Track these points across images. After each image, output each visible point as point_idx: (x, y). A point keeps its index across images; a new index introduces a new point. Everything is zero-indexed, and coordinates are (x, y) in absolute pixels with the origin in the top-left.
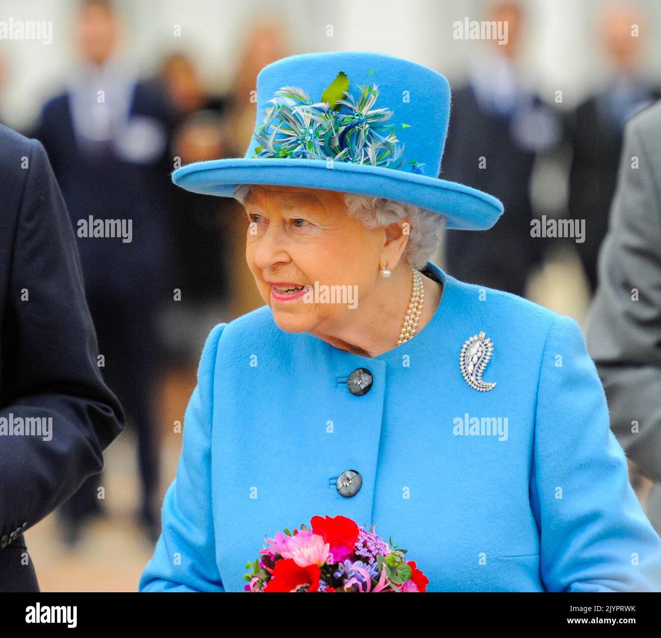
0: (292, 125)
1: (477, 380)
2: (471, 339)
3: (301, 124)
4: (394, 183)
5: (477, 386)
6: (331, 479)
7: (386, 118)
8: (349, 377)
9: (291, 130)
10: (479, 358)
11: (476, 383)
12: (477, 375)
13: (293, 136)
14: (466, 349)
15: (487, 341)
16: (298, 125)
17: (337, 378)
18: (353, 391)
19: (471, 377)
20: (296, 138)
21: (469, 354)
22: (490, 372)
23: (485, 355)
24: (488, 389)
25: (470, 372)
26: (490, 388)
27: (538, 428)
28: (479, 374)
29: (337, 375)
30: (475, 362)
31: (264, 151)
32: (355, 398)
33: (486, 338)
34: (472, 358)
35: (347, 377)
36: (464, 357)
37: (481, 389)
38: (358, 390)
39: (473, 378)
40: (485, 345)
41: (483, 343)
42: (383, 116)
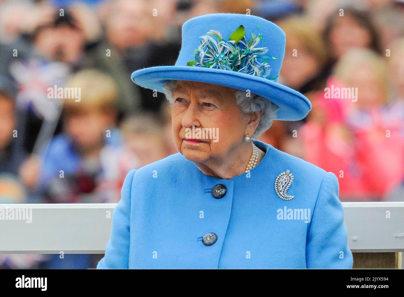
0: (211, 51)
1: (284, 194)
2: (282, 174)
3: (216, 52)
4: (271, 88)
5: (284, 197)
6: (198, 238)
7: (263, 53)
8: (212, 189)
9: (210, 54)
10: (285, 183)
11: (283, 195)
12: (284, 192)
13: (211, 57)
14: (279, 179)
15: (290, 175)
16: (214, 51)
17: (205, 190)
18: (215, 195)
19: (280, 192)
20: (213, 59)
21: (280, 181)
22: (291, 190)
23: (289, 182)
24: (289, 199)
25: (280, 190)
26: (291, 199)
27: (314, 218)
28: (285, 191)
29: (206, 188)
30: (283, 185)
31: (198, 63)
32: (216, 200)
33: (290, 173)
34: (282, 182)
35: (211, 189)
36: (277, 182)
37: (286, 199)
38: (218, 195)
39: (281, 193)
40: (289, 177)
41: (288, 175)
42: (262, 51)
